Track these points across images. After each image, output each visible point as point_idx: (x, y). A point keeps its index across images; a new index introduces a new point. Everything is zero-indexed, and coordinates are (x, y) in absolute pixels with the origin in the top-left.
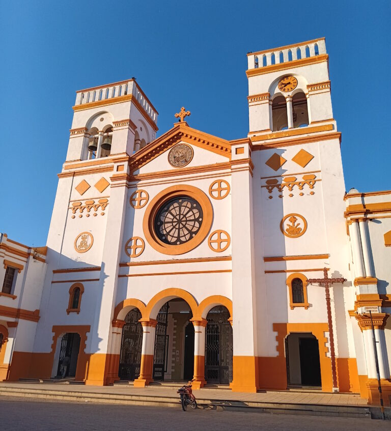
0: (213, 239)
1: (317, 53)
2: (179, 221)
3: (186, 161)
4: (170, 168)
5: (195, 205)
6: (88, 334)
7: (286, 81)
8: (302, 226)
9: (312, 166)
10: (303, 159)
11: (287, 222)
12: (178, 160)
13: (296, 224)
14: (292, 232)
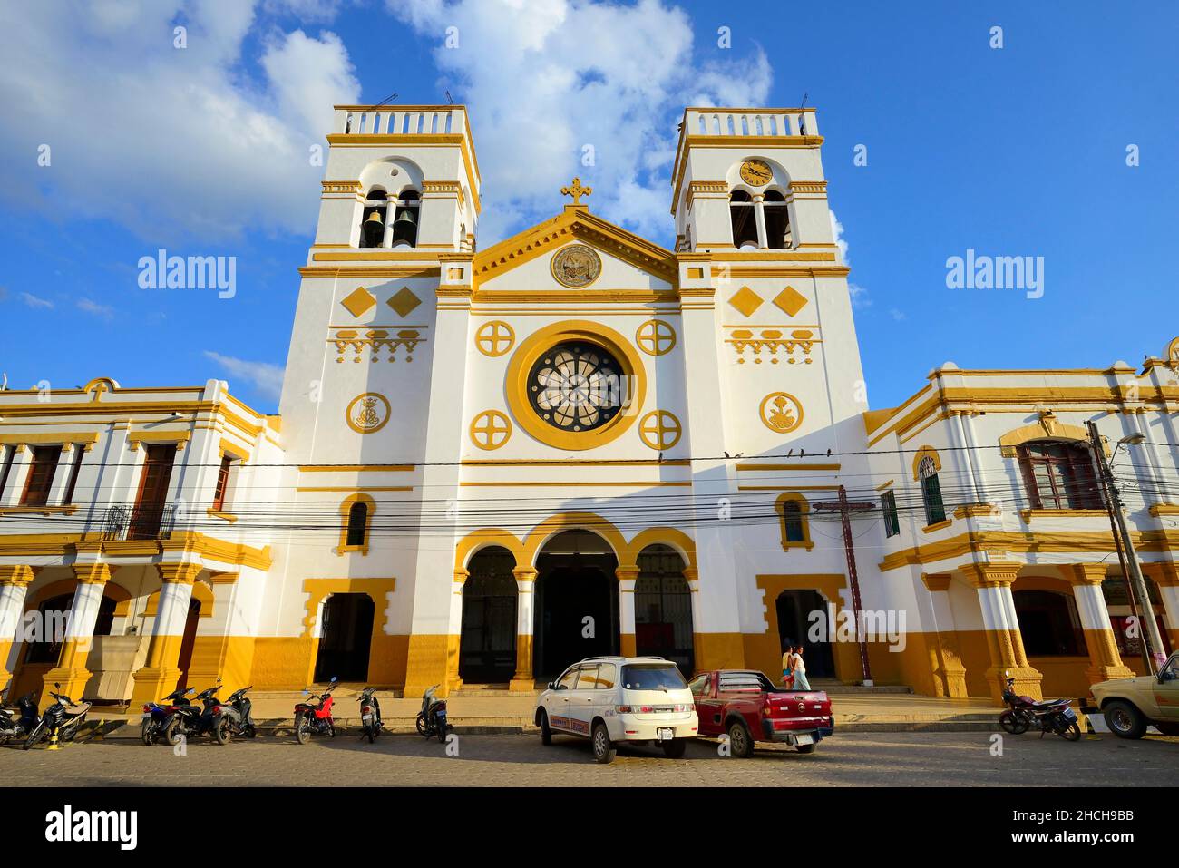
0: (646, 426)
1: (803, 132)
2: (576, 389)
4: (552, 285)
5: (606, 361)
6: (390, 596)
7: (757, 167)
8: (795, 414)
9: (805, 317)
10: (789, 302)
11: (770, 405)
12: (573, 273)
13: (785, 410)
14: (780, 423)
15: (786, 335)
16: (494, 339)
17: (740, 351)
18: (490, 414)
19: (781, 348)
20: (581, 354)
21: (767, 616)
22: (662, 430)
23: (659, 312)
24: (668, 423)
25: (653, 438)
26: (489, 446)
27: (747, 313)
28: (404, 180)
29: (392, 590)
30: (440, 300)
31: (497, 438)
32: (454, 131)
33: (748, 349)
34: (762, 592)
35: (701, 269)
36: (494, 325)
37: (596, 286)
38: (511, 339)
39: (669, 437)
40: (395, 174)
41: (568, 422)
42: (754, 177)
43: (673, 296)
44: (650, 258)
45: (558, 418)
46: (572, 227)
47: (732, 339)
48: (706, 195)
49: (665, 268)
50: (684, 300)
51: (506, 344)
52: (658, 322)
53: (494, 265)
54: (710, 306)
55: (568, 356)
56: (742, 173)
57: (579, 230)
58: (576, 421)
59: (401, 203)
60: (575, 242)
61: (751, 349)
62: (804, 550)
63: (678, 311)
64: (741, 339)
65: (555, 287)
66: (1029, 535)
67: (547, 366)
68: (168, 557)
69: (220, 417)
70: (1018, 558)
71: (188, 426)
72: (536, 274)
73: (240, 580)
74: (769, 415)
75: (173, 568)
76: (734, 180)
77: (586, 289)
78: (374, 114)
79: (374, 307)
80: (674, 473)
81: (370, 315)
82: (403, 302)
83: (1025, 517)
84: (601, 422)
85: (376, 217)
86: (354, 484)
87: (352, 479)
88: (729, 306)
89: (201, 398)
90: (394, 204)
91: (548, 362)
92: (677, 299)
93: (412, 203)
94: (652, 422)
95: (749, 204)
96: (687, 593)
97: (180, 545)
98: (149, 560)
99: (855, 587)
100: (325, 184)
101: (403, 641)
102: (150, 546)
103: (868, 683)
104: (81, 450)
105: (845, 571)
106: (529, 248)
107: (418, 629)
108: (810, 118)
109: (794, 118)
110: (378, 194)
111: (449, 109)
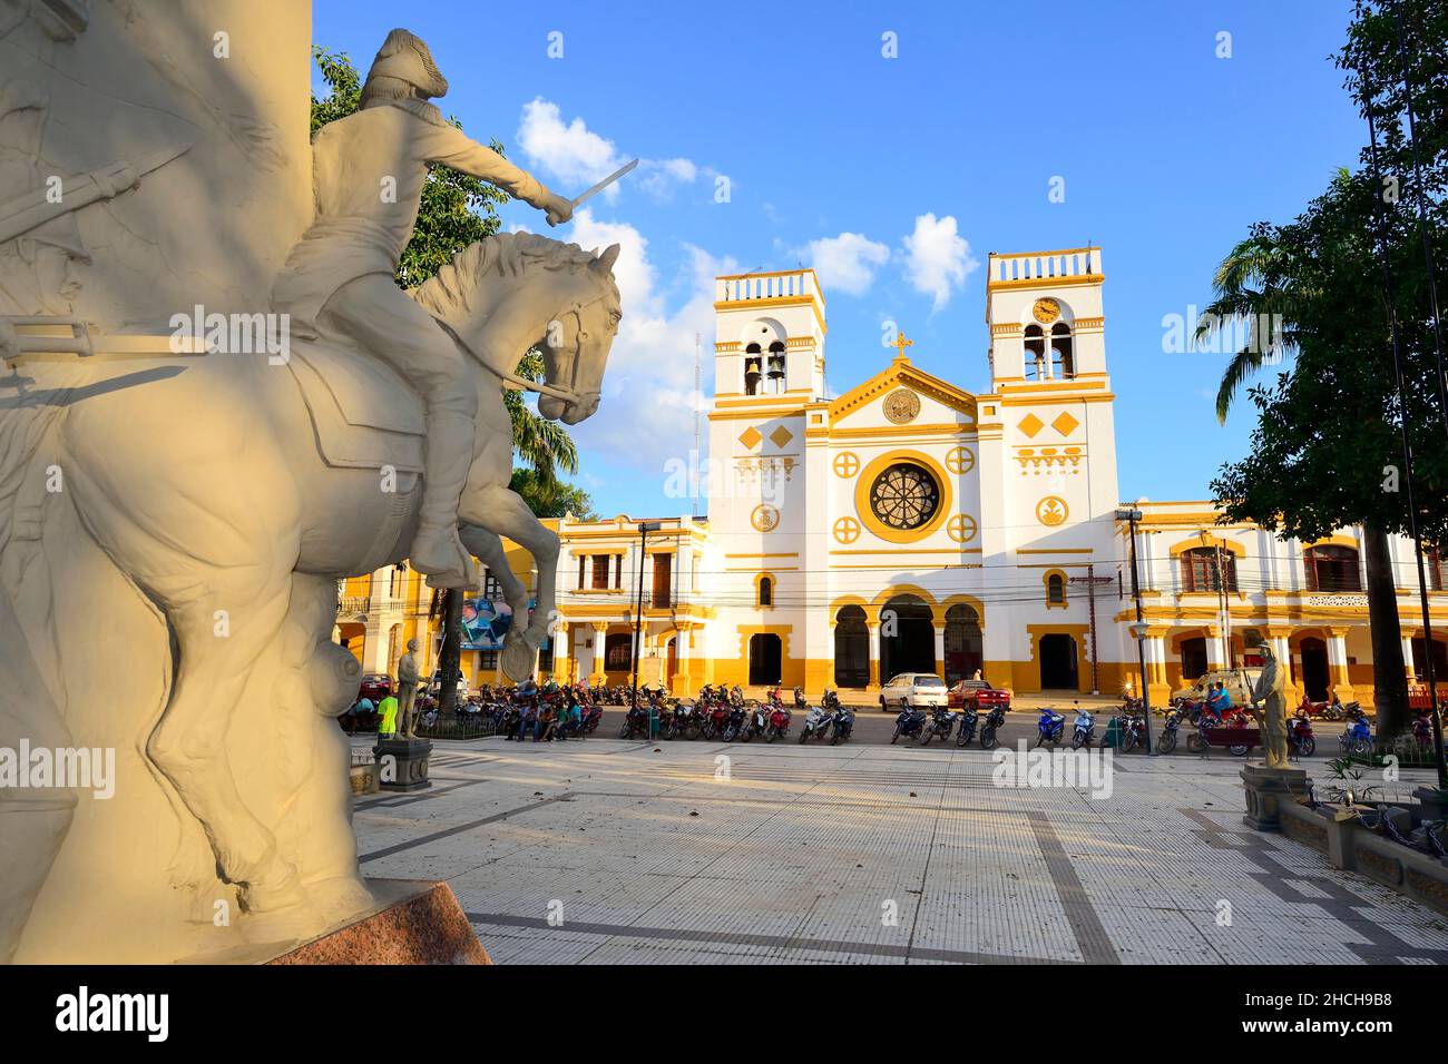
0: (953, 525)
1: (1089, 271)
2: (904, 498)
3: (911, 416)
4: (887, 423)
5: (924, 478)
6: (790, 636)
7: (1048, 306)
8: (1062, 512)
9: (1076, 436)
10: (1065, 425)
11: (1044, 506)
12: (901, 412)
13: (1055, 509)
14: (1051, 519)
15: (1061, 452)
16: (846, 465)
17: (1024, 466)
18: (846, 519)
19: (1055, 462)
20: (906, 472)
21: (1032, 651)
22: (963, 529)
23: (963, 440)
24: (968, 523)
25: (957, 534)
26: (846, 541)
27: (1031, 435)
28: (772, 336)
29: (791, 632)
30: (808, 440)
31: (852, 535)
32: (806, 292)
33: (1030, 463)
34: (1031, 636)
35: (994, 407)
36: (845, 455)
37: (917, 422)
38: (857, 465)
39: (968, 533)
40: (765, 331)
41: (899, 522)
42: (1045, 315)
43: (972, 428)
44: (956, 399)
45: (892, 520)
46: (898, 376)
47: (1018, 456)
48: (1004, 335)
49: (967, 406)
50: (980, 433)
51: (854, 468)
52: (961, 449)
53: (843, 409)
54: (999, 437)
55: (898, 474)
56: (1035, 312)
57: (903, 378)
58: (905, 522)
59: (772, 354)
60: (901, 387)
61: (1033, 464)
62: (1061, 608)
63: (976, 440)
64: (1025, 456)
65: (889, 424)
66: (1179, 608)
67: (883, 482)
68: (678, 618)
69: (691, 537)
70: (1169, 622)
71: (675, 543)
72: (872, 414)
73: (706, 628)
74: (1042, 513)
75: (682, 623)
76: (1027, 319)
77: (910, 424)
78: (744, 281)
79: (761, 442)
80: (972, 558)
81: (758, 448)
82: (781, 437)
83: (1178, 597)
84: (921, 522)
85: (754, 368)
86: (760, 566)
87: (759, 563)
88: (1017, 430)
89: (679, 526)
90: (766, 355)
91: (883, 479)
92: (976, 430)
93: (779, 354)
94: (957, 523)
95: (1039, 338)
96: (980, 635)
97: (683, 612)
98: (667, 619)
99: (1094, 633)
100: (716, 345)
101: (800, 664)
102: (668, 612)
103: (1096, 693)
104: (619, 558)
105: (1089, 622)
106: (867, 395)
107: (811, 655)
108: (1096, 256)
109: (1082, 257)
110: (754, 348)
111: (801, 273)
